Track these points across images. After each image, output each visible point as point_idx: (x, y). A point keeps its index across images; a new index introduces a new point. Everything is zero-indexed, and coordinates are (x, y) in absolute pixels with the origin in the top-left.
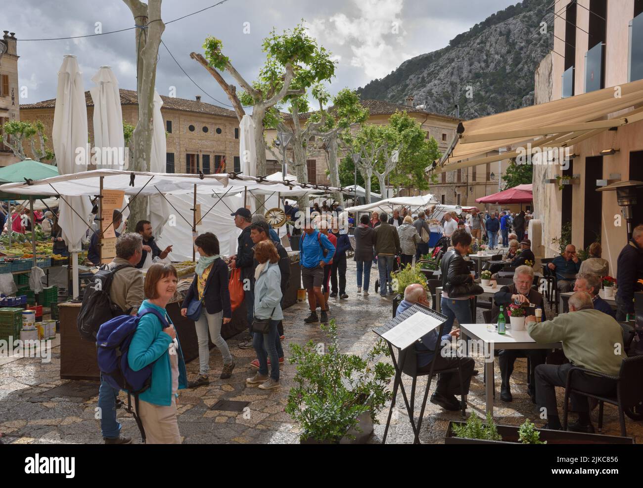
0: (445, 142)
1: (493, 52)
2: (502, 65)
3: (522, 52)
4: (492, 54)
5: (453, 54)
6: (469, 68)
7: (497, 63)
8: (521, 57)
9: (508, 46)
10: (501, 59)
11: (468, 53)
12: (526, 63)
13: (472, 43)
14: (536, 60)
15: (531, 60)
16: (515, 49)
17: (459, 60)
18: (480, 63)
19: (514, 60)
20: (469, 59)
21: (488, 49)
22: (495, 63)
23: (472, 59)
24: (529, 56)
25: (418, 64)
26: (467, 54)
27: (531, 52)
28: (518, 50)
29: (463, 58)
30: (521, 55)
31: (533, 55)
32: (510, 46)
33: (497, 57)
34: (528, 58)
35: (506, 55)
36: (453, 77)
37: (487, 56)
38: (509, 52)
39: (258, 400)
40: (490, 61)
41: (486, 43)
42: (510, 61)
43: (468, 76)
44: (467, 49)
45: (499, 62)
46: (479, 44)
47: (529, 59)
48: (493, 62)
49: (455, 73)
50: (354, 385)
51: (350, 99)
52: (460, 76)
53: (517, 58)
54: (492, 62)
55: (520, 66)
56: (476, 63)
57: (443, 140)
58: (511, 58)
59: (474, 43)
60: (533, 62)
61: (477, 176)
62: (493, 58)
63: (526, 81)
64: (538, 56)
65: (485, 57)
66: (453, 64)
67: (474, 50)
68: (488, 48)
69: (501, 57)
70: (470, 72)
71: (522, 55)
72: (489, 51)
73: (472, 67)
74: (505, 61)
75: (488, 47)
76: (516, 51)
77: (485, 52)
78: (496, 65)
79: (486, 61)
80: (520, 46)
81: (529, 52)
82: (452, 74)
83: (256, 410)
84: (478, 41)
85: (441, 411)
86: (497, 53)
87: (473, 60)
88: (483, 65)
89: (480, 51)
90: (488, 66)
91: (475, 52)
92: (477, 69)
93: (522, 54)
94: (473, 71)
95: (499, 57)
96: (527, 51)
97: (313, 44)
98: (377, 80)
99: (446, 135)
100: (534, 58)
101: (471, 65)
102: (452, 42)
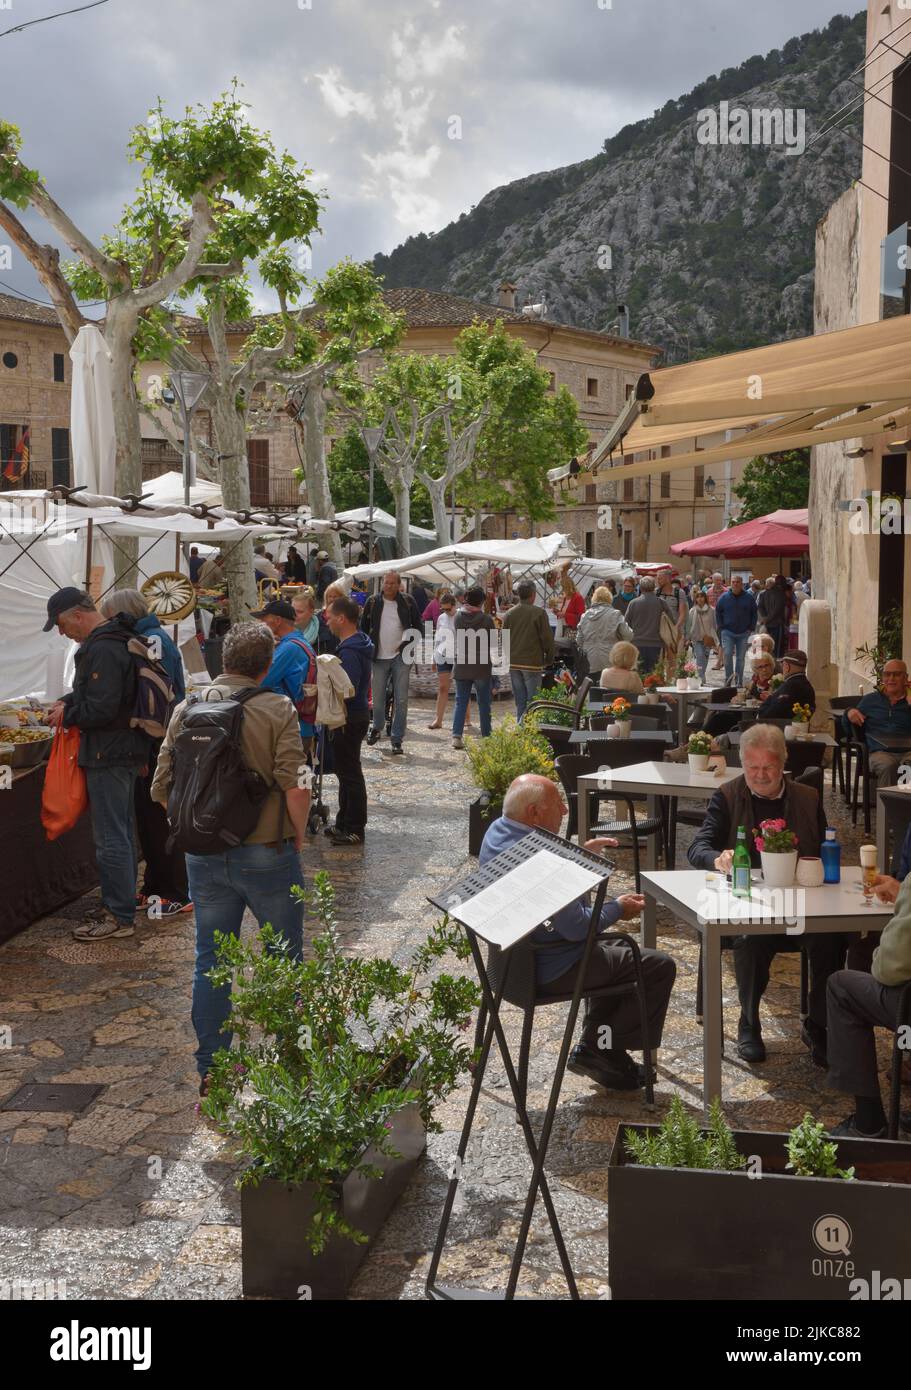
0: (595, 399)
1: (711, 174)
2: (732, 205)
3: (781, 174)
4: (708, 178)
5: (613, 176)
6: (652, 212)
7: (721, 200)
8: (779, 188)
9: (748, 159)
10: (732, 191)
11: (651, 174)
12: (791, 202)
13: (660, 149)
14: (814, 196)
15: (802, 195)
16: (765, 166)
17: (628, 191)
18: (678, 199)
19: (761, 193)
20: (653, 190)
21: (700, 165)
22: (716, 200)
23: (660, 187)
24: (798, 186)
25: (527, 199)
26: (647, 176)
27: (804, 174)
28: (771, 169)
29: (637, 185)
30: (780, 182)
31: (808, 183)
32: (752, 158)
33: (720, 185)
34: (796, 189)
35: (742, 181)
36: (613, 234)
37: (696, 183)
38: (750, 174)
39: (128, 1078)
40: (703, 195)
41: (693, 150)
42: (752, 197)
43: (651, 233)
44: (647, 164)
45: (726, 198)
46: (676, 151)
47: (798, 194)
48: (712, 199)
49: (619, 223)
50: (377, 1033)
51: (358, 289)
52: (629, 232)
53: (769, 189)
54: (709, 197)
55: (776, 210)
56: (670, 200)
57: (590, 393)
58: (755, 190)
59: (665, 148)
60: (809, 199)
61: (672, 485)
62: (712, 189)
63: (789, 246)
64: (822, 185)
65: (691, 186)
66: (612, 201)
67: (665, 166)
68: (698, 162)
69: (730, 185)
70: (655, 221)
71: (782, 183)
72: (701, 171)
73: (660, 210)
74: (742, 198)
75: (700, 159)
76: (768, 173)
77: (691, 173)
78: (718, 206)
79: (694, 196)
80: (776, 158)
81: (797, 174)
82: (611, 225)
83: (121, 1107)
84: (675, 143)
85: (594, 1092)
86: (721, 176)
87: (663, 192)
88: (687, 204)
89: (681, 168)
90: (698, 209)
91: (667, 171)
92: (672, 214)
93: (780, 178)
94: (663, 220)
95: (726, 187)
96: (794, 172)
97: (263, 145)
98: (422, 236)
99: (595, 381)
100: (811, 191)
101: (656, 204)
102: (611, 144)
